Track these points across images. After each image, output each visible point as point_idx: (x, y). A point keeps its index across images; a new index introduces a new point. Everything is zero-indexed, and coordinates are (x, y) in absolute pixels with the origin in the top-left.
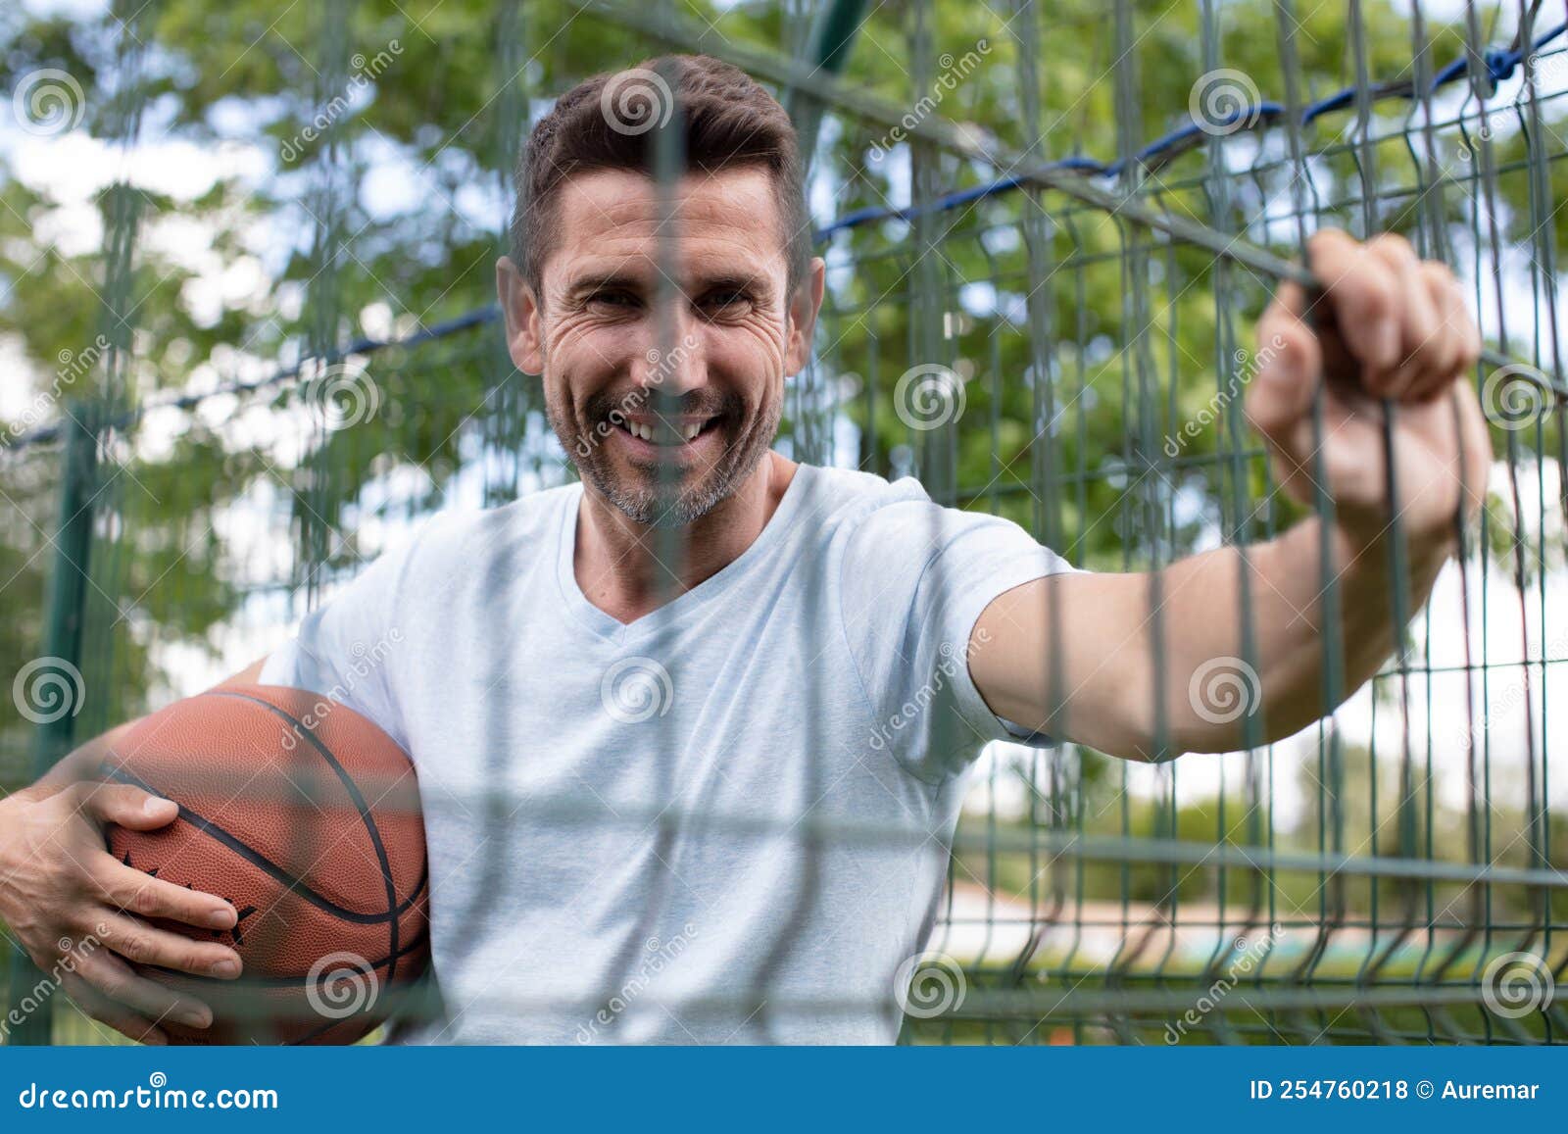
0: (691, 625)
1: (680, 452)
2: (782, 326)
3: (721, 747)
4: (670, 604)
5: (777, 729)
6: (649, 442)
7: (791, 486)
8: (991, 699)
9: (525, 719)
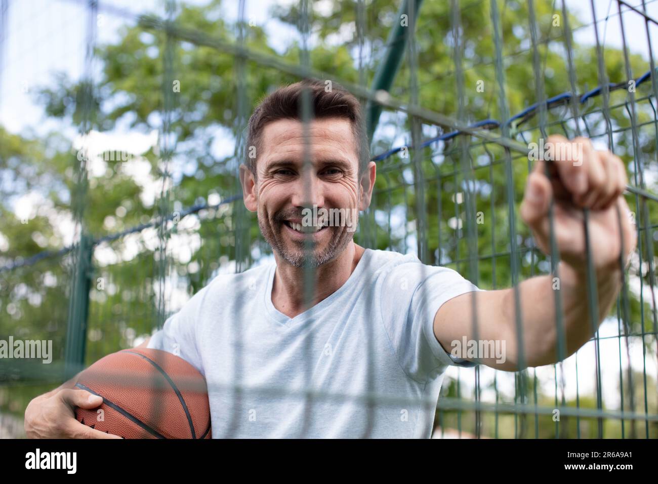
0: (319, 318)
1: (313, 236)
2: (357, 185)
3: (330, 369)
4: (310, 309)
5: (354, 361)
6: (300, 232)
7: (362, 258)
8: (444, 346)
9: (249, 359)
